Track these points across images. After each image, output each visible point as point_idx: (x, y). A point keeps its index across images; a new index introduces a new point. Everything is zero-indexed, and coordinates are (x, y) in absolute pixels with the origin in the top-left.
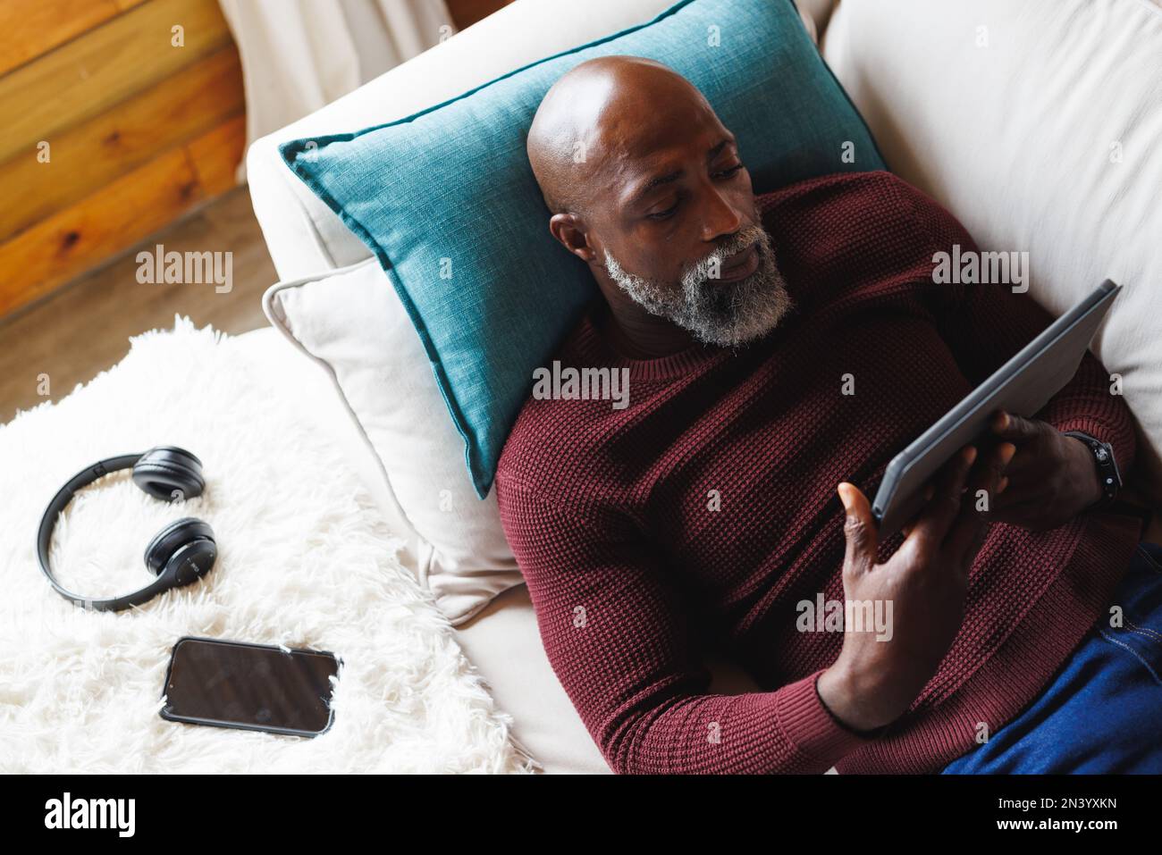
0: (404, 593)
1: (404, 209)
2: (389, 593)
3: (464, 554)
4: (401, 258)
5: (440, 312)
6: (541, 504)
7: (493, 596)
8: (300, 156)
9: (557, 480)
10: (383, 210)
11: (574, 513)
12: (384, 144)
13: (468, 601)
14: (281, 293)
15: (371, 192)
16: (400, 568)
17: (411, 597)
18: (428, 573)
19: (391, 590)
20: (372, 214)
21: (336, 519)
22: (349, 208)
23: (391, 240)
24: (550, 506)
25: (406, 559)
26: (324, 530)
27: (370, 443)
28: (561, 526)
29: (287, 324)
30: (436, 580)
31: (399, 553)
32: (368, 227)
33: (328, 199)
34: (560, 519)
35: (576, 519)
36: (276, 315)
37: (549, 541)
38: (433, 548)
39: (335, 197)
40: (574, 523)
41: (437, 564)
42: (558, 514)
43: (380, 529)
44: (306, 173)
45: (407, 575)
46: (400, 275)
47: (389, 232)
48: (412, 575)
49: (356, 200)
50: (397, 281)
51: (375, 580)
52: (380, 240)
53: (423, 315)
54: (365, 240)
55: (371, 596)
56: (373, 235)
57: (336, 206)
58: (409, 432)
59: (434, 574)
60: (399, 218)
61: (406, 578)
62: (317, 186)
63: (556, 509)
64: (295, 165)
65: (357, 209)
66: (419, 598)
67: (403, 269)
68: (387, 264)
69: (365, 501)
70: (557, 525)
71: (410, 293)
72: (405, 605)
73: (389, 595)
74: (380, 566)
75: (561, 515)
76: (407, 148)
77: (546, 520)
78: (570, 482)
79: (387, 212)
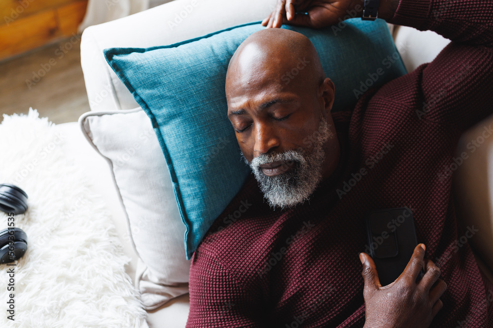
0: (124, 289)
1: (171, 98)
2: (116, 288)
3: (163, 276)
4: (165, 123)
5: (183, 157)
6: (219, 265)
7: (171, 298)
8: (116, 57)
9: (231, 256)
10: (159, 96)
11: (234, 276)
12: (164, 59)
13: (158, 298)
14: (89, 118)
15: (154, 85)
16: (125, 275)
17: (127, 293)
18: (141, 279)
19: (117, 287)
20: (152, 97)
21: (95, 241)
22: (139, 91)
23: (161, 113)
24: (223, 267)
25: (129, 269)
26: (87, 246)
27: (124, 206)
28: (224, 280)
29: (90, 135)
30: (144, 284)
31: (125, 266)
32: (148, 103)
33: (127, 83)
34: (226, 276)
35: (233, 279)
36: (84, 129)
37: (214, 286)
38: (147, 268)
39: (132, 83)
40: (232, 281)
41: (146, 276)
42: (225, 273)
43: (118, 250)
44: (118, 68)
45: (127, 279)
46: (162, 132)
47: (160, 108)
48: (130, 280)
49: (144, 88)
50: (160, 135)
51: (110, 280)
52: (153, 111)
53: (172, 156)
54: (145, 110)
55: (106, 289)
56: (150, 108)
57: (131, 89)
58: (147, 207)
59: (144, 280)
60: (168, 102)
61: (127, 281)
62: (122, 76)
63: (226, 270)
64: (111, 62)
65: (144, 93)
66: (132, 293)
67: (165, 129)
68: (155, 124)
69: (113, 233)
70: (222, 279)
71: (166, 143)
72: (124, 297)
73: (115, 290)
74: (114, 273)
75: (227, 274)
76: (177, 64)
77: (218, 274)
78: (237, 258)
79: (161, 97)
